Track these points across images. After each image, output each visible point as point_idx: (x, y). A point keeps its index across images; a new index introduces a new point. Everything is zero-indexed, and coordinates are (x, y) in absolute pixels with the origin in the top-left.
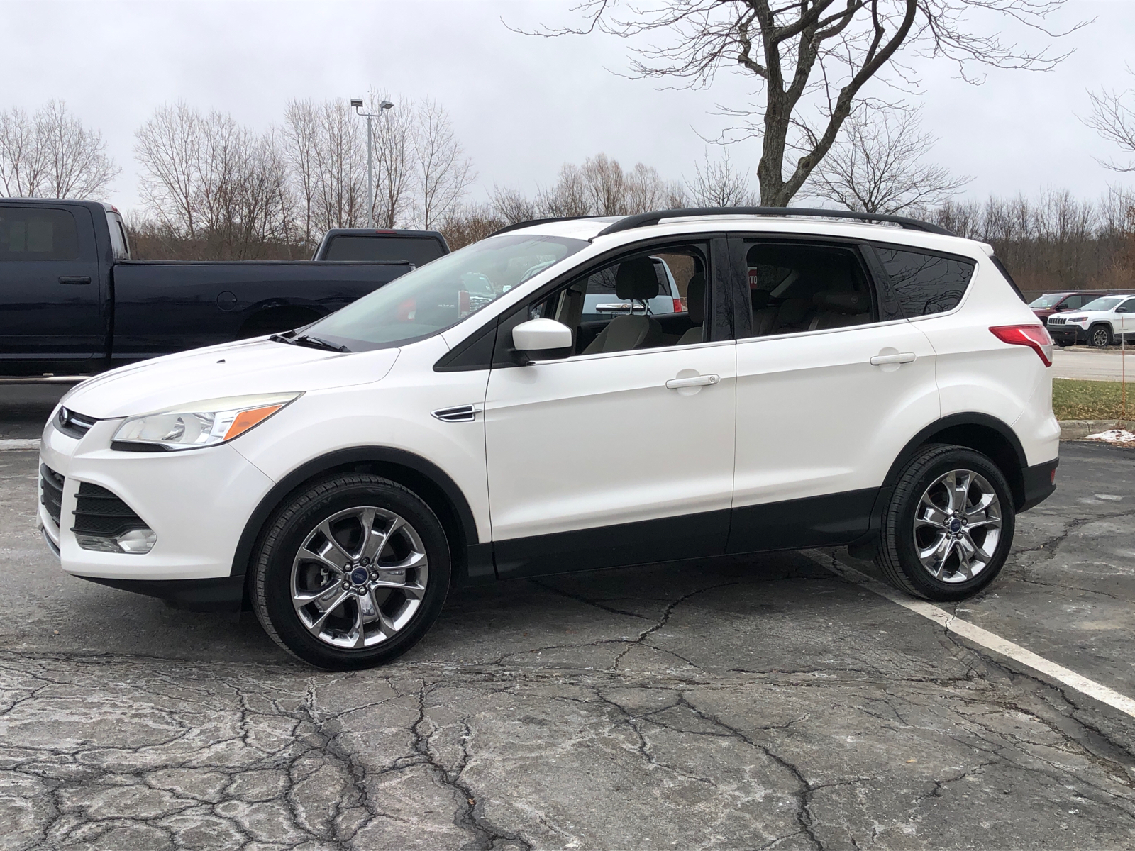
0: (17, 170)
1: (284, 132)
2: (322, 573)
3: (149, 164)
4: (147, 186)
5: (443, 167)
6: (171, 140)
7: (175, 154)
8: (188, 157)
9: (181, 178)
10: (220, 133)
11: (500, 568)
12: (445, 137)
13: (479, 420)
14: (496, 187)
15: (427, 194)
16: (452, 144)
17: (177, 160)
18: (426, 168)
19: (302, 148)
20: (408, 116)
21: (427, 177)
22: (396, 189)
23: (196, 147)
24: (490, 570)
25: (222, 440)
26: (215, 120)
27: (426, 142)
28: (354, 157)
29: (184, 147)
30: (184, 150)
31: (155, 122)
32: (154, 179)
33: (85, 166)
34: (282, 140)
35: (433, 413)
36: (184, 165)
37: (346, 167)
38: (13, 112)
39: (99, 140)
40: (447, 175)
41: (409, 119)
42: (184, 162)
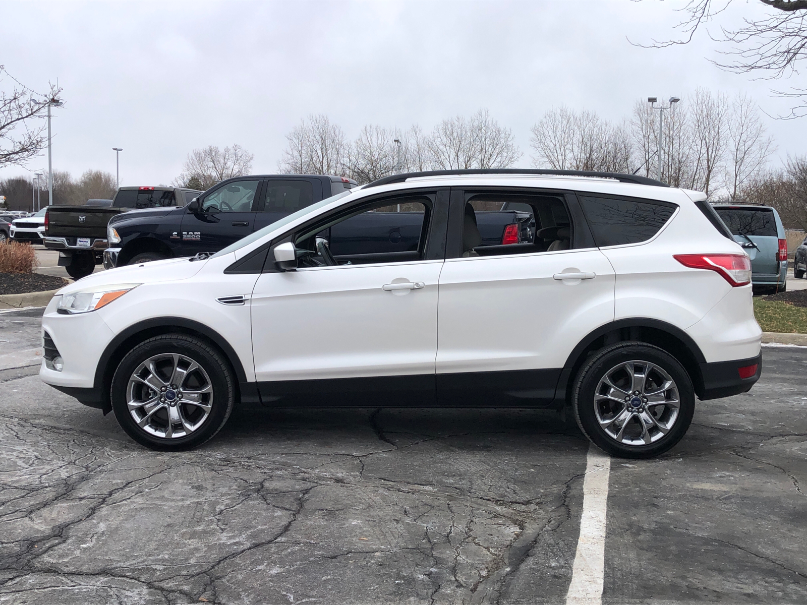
0: (457, 157)
1: (632, 123)
2: (150, 391)
3: (539, 149)
4: (537, 164)
5: (750, 143)
6: (555, 133)
7: (557, 142)
8: (565, 144)
9: (560, 158)
10: (588, 126)
11: (264, 399)
12: (753, 120)
13: (247, 305)
14: (789, 156)
15: (736, 163)
16: (758, 125)
17: (558, 146)
18: (737, 144)
19: (644, 133)
20: (724, 106)
21: (737, 150)
22: (712, 160)
23: (572, 136)
24: (256, 400)
25: (93, 309)
26: (585, 117)
27: (737, 124)
28: (683, 138)
29: (563, 137)
30: (562, 139)
31: (544, 120)
32: (542, 160)
33: (500, 152)
34: (631, 128)
35: (217, 299)
36: (562, 149)
37: (676, 146)
38: (457, 119)
39: (509, 135)
40: (753, 148)
41: (725, 107)
42: (563, 146)
